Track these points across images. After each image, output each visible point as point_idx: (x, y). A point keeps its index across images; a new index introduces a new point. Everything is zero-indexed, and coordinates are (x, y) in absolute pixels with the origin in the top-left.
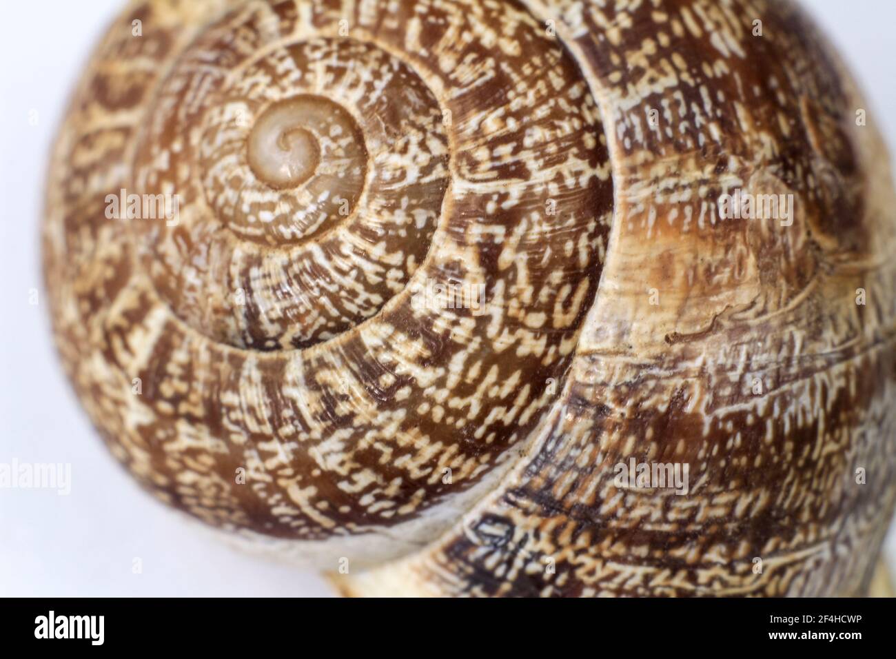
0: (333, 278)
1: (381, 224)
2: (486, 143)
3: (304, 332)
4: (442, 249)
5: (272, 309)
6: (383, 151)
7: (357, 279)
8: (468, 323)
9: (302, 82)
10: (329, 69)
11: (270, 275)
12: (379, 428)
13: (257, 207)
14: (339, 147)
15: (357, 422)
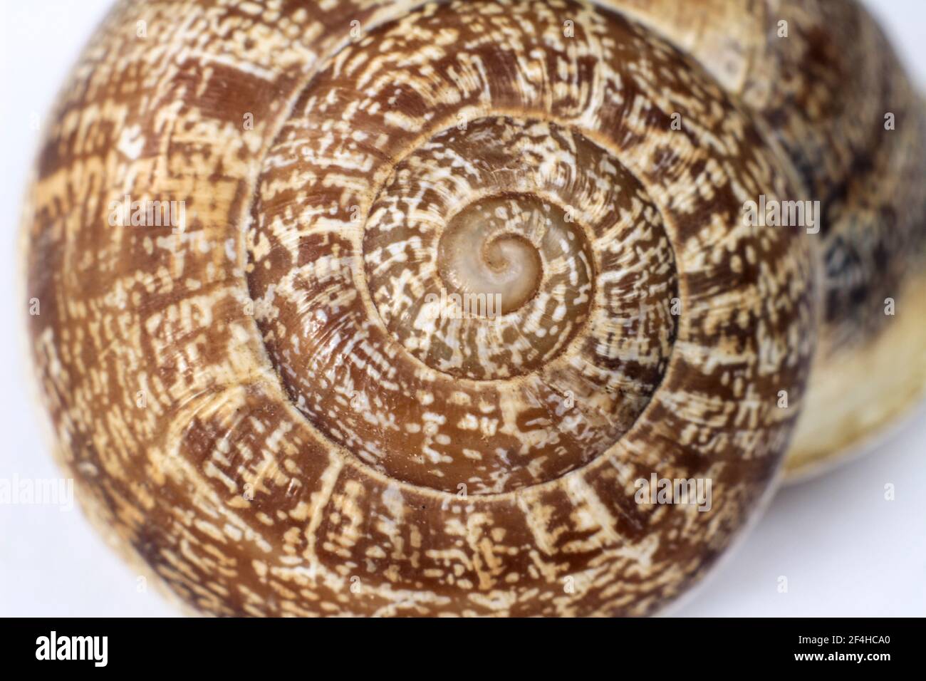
0: (638, 271)
1: (604, 204)
2: (551, 83)
3: (668, 326)
4: (639, 161)
5: (640, 347)
6: (533, 177)
7: (645, 249)
8: (711, 165)
9: (426, 238)
10: (423, 206)
11: (611, 335)
12: (768, 294)
13: (546, 320)
14: (520, 214)
15: (758, 312)
